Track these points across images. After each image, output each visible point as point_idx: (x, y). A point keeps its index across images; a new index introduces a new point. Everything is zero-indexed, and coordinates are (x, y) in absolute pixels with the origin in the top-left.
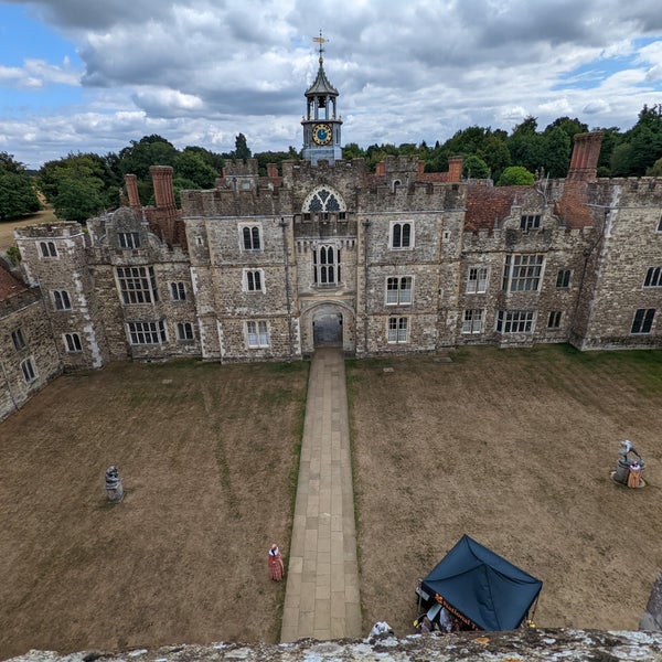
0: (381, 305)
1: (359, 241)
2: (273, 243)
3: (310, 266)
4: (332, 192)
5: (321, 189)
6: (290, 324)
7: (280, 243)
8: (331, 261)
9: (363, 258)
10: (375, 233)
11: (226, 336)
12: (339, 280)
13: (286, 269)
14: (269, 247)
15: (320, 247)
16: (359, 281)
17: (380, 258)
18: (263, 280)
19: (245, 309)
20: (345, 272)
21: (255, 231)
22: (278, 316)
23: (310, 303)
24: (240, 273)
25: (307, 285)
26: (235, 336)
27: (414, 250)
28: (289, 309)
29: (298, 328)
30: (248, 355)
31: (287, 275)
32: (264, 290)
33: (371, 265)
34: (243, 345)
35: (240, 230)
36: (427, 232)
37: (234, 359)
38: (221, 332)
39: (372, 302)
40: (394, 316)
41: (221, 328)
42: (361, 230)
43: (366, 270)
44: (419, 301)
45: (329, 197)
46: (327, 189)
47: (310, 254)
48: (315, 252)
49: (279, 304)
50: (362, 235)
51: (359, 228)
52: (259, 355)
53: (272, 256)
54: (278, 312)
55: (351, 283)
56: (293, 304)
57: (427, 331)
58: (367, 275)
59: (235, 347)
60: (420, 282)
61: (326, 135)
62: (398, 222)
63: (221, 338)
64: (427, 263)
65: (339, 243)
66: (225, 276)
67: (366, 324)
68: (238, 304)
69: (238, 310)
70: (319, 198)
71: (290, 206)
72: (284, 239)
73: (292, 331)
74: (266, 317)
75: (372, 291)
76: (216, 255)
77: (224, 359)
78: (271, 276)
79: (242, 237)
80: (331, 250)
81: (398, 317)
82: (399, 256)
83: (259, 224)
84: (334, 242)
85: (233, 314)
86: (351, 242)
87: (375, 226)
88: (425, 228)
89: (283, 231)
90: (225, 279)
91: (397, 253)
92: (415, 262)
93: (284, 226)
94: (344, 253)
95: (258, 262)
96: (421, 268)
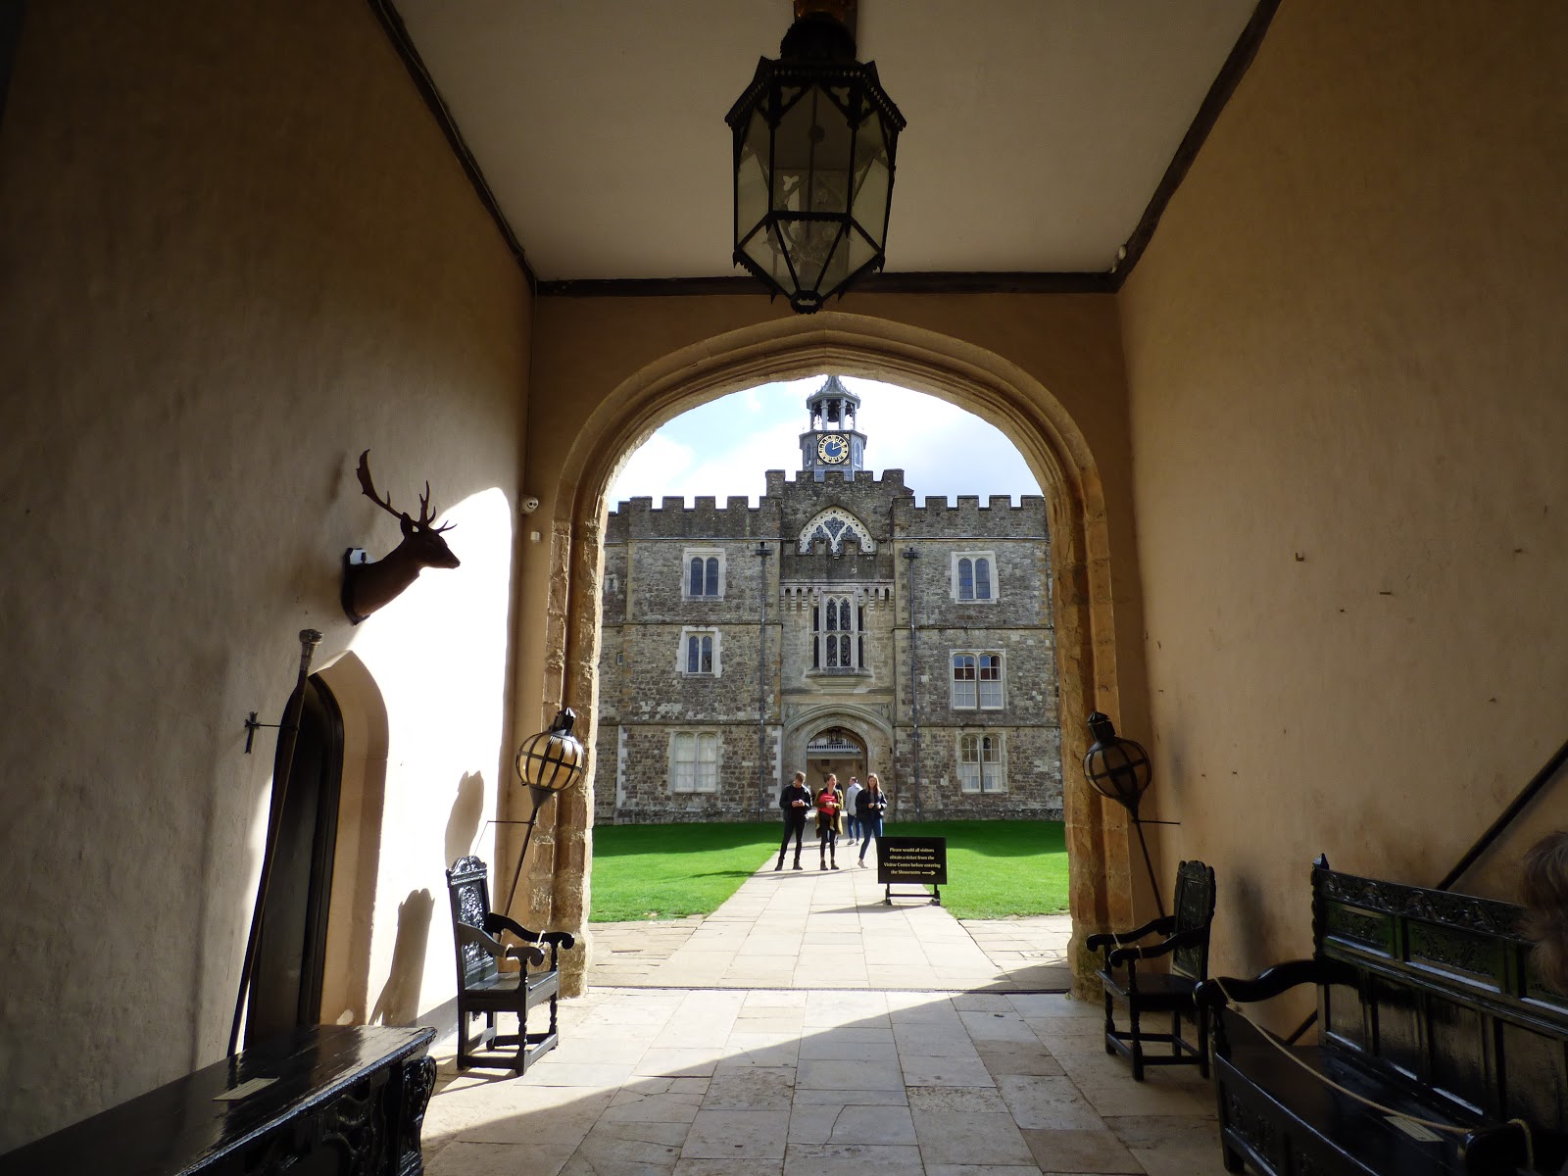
0: (945, 707)
1: (896, 589)
2: (744, 585)
3: (806, 636)
4: (849, 521)
5: (828, 516)
6: (762, 740)
7: (754, 585)
8: (846, 626)
9: (906, 615)
10: (927, 572)
11: (632, 763)
12: (861, 664)
13: (763, 630)
14: (735, 591)
15: (826, 600)
16: (901, 657)
17: (936, 616)
18: (717, 650)
19: (677, 708)
20: (873, 649)
21: (713, 563)
22: (740, 723)
23: (803, 709)
24: (677, 637)
25: (800, 673)
26: (649, 762)
27: (999, 603)
28: (762, 709)
29: (777, 749)
30: (671, 806)
31: (763, 642)
32: (717, 670)
33: (921, 628)
34: (664, 784)
35: (687, 559)
36: (1018, 572)
37: (642, 814)
38: (623, 752)
39: (926, 700)
40: (972, 731)
41: (626, 745)
42: (900, 566)
43: (912, 637)
44: (1020, 702)
45: (843, 530)
46: (840, 516)
47: (808, 614)
48: (816, 610)
49: (745, 697)
50: (902, 574)
51: (897, 562)
52: (694, 806)
53: (738, 607)
54: (741, 716)
55: (885, 671)
56: (770, 699)
57: (1041, 766)
58: (913, 647)
59: (646, 786)
60: (1015, 665)
61: (839, 450)
62: (967, 553)
63: (621, 766)
64: (1026, 628)
65: (861, 591)
66: (648, 641)
67: (917, 745)
68: (664, 696)
69: (662, 709)
70: (826, 530)
71: (777, 524)
72: (763, 577)
73: (766, 756)
74: (717, 724)
75: (925, 679)
76: (638, 603)
77: (622, 814)
78: (734, 644)
79: (688, 574)
80: (845, 606)
81: (980, 734)
82: (973, 613)
83: (721, 553)
84: (850, 591)
85: (653, 714)
86: (882, 592)
87: (925, 560)
88: (1015, 566)
89: (763, 563)
90: (647, 645)
91: (967, 607)
92: (1004, 625)
93: (763, 554)
94: (870, 614)
95: (713, 618)
96: (1015, 636)
